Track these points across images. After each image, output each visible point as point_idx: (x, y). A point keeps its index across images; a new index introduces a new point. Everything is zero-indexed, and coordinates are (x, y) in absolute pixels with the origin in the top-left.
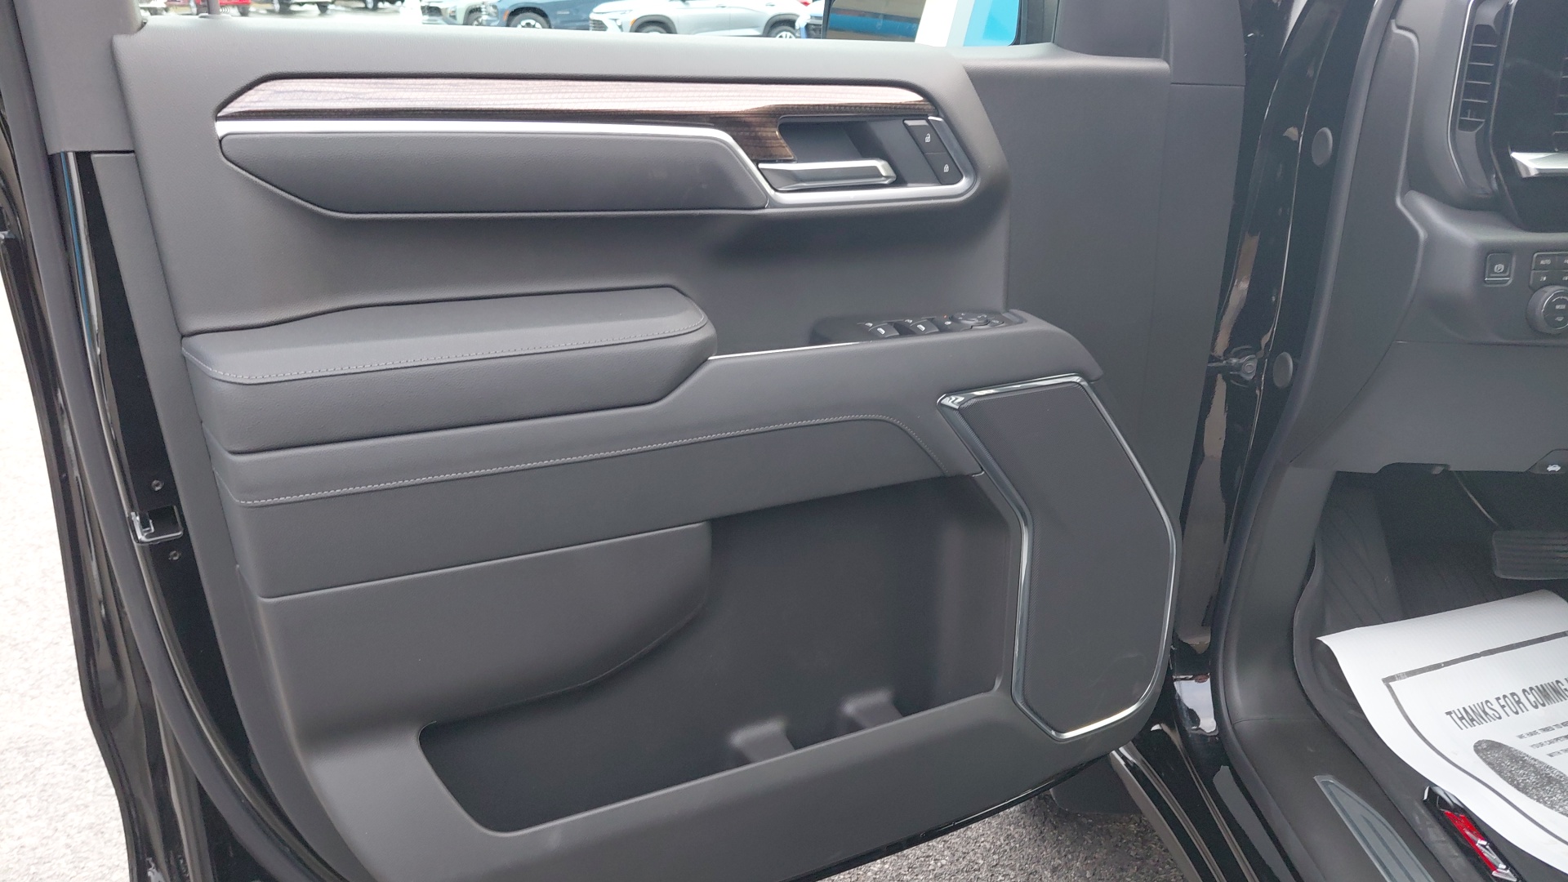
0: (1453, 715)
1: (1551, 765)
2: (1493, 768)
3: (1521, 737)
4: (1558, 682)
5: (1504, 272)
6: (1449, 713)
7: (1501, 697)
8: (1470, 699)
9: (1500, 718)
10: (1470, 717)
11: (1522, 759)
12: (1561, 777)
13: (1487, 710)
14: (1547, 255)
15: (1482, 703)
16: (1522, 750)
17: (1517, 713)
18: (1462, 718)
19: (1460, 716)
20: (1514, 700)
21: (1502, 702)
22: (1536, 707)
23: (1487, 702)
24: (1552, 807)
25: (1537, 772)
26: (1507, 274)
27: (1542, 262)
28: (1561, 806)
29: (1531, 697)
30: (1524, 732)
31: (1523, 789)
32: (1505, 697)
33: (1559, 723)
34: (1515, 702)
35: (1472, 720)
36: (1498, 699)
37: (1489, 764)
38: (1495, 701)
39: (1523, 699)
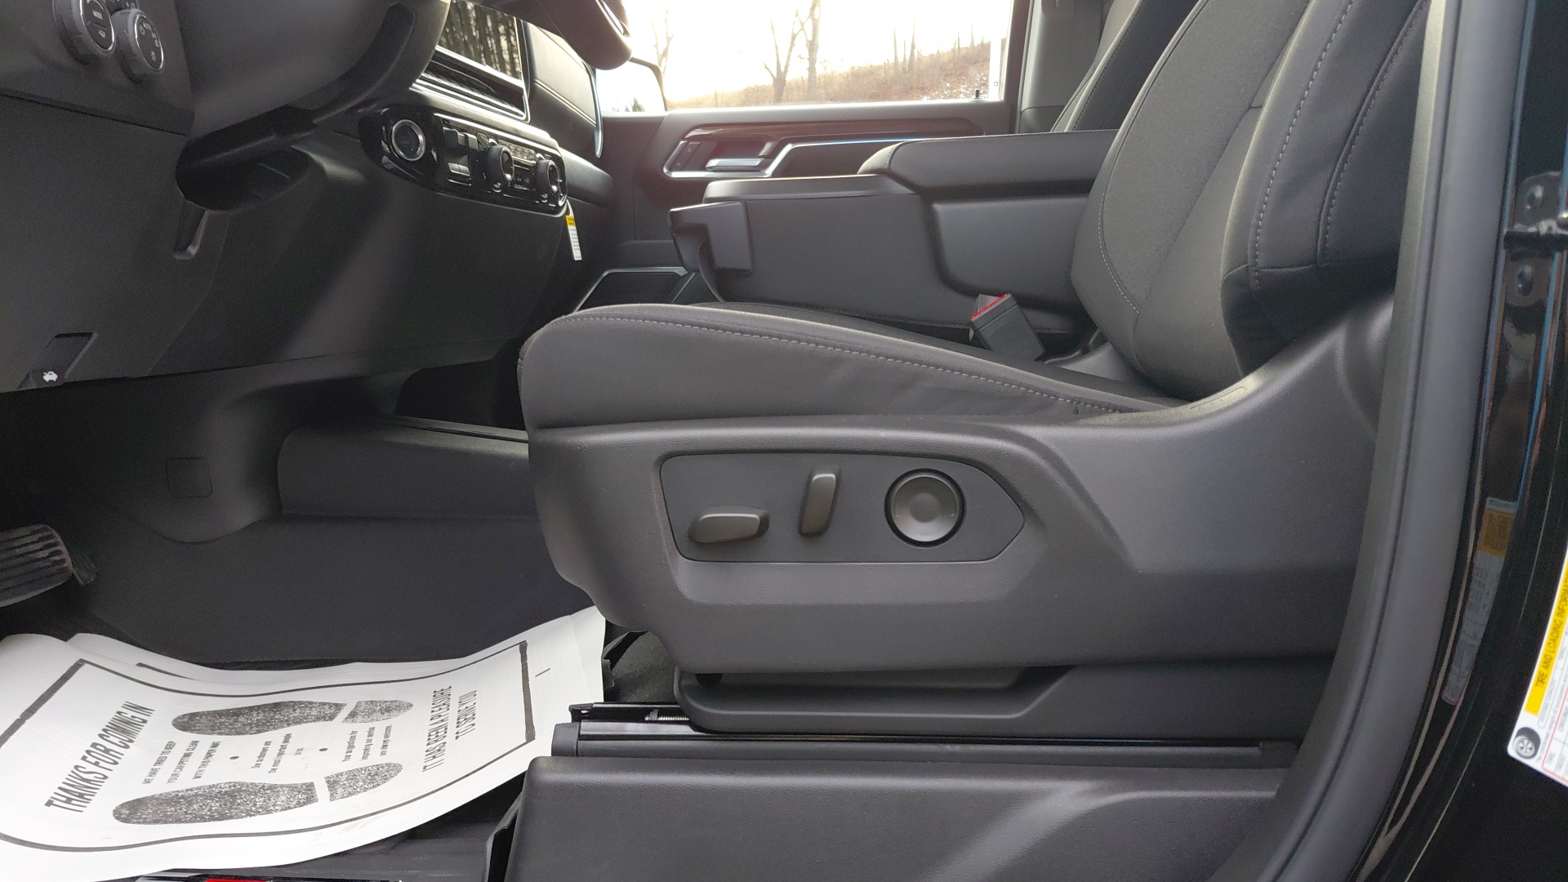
0: (56, 802)
2: (166, 822)
6: (49, 803)
7: (86, 755)
8: (57, 776)
10: (76, 792)
12: (235, 786)
15: (72, 772)
16: (167, 791)
18: (69, 801)
19: (64, 799)
20: (100, 750)
21: (90, 758)
24: (269, 812)
28: (274, 805)
30: (145, 775)
31: (222, 817)
32: (88, 752)
35: (81, 796)
37: (156, 822)
38: (82, 761)
39: (109, 746)
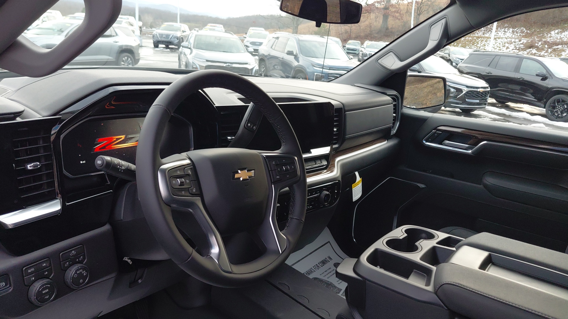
1: (328, 281)
3: (321, 275)
4: (326, 258)
5: (6, 285)
9: (315, 271)
11: (322, 281)
13: (312, 270)
14: (31, 267)
17: (318, 269)
22: (322, 266)
23: (311, 268)
25: (326, 283)
26: (8, 286)
27: (29, 271)
29: (320, 264)
33: (328, 269)
34: (317, 267)
36: (313, 267)
